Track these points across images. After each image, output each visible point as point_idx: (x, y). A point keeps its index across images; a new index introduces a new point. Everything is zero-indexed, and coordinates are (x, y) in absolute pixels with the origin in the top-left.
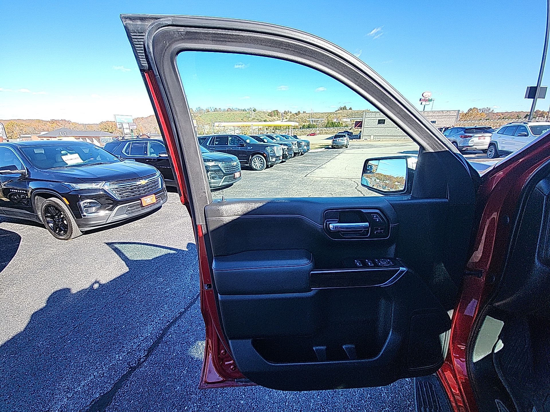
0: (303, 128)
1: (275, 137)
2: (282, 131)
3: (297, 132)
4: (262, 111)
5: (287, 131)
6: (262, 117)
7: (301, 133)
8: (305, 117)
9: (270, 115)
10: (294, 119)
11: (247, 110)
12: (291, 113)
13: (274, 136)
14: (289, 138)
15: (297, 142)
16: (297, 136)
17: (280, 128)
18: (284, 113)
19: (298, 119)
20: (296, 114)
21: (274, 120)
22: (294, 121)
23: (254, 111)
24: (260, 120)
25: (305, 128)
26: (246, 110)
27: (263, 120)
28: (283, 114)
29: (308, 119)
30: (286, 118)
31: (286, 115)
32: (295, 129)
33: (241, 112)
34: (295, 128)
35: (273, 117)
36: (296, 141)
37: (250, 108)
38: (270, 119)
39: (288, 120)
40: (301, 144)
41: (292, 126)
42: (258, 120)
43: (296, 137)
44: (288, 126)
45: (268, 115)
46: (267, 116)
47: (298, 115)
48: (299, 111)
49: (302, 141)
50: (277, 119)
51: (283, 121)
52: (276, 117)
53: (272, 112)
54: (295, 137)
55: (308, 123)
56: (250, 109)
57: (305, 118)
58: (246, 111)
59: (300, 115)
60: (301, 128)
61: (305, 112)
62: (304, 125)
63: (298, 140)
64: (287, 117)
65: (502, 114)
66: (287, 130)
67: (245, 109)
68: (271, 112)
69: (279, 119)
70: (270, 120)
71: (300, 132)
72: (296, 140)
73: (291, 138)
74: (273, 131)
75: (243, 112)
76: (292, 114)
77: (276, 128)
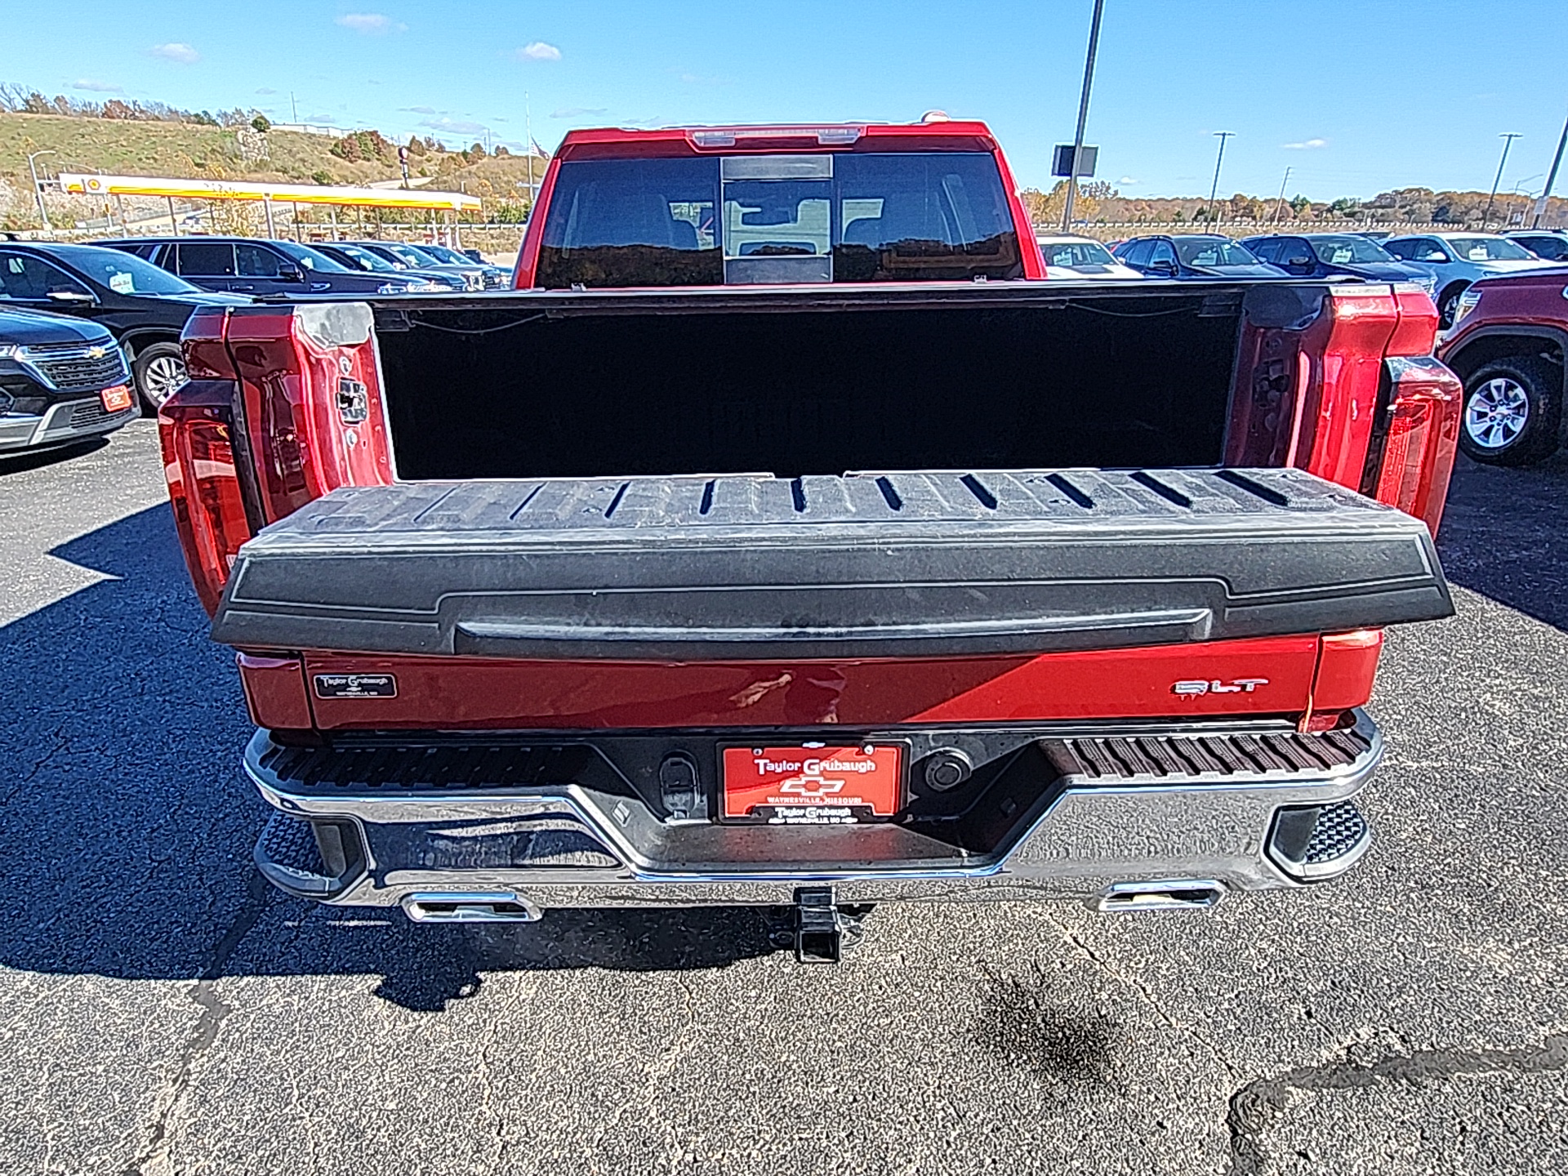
0: (501, 222)
1: (399, 252)
2: (409, 229)
3: (478, 237)
4: (301, 130)
5: (435, 232)
6: (303, 160)
7: (494, 241)
8: (505, 174)
9: (345, 149)
10: (461, 176)
11: (219, 121)
12: (441, 149)
13: (394, 250)
14: (452, 259)
15: (480, 273)
16: (478, 255)
17: (398, 218)
18: (409, 149)
19: (475, 180)
20: (465, 154)
21: (361, 180)
22: (459, 191)
23: (255, 124)
24: (295, 174)
25: (510, 222)
26: (214, 117)
27: (309, 173)
28: (405, 152)
29: (519, 184)
30: (423, 174)
31: (418, 158)
32: (467, 221)
33: (189, 127)
34: (467, 217)
35: (360, 161)
36: (478, 269)
37: (238, 112)
38: (347, 173)
39: (432, 183)
40: (497, 280)
41: (455, 210)
42: (285, 172)
43: (475, 257)
44: (437, 210)
45: (332, 152)
46: (330, 155)
47: (473, 163)
48: (478, 145)
49: (501, 270)
50: (381, 173)
51: (412, 183)
52: (376, 163)
53: (350, 137)
54: (474, 255)
55: (523, 202)
56: (235, 119)
57: (506, 179)
58: (214, 123)
59: (485, 160)
60: (492, 222)
61: (505, 151)
62: (506, 210)
63: (485, 267)
64: (426, 166)
65: (1150, 204)
66: (434, 225)
67: (206, 113)
68: (344, 141)
69: (387, 171)
70: (345, 178)
71: (492, 237)
72: (475, 265)
73: (458, 259)
74: (370, 228)
75: (199, 126)
76: (446, 156)
77: (379, 214)
